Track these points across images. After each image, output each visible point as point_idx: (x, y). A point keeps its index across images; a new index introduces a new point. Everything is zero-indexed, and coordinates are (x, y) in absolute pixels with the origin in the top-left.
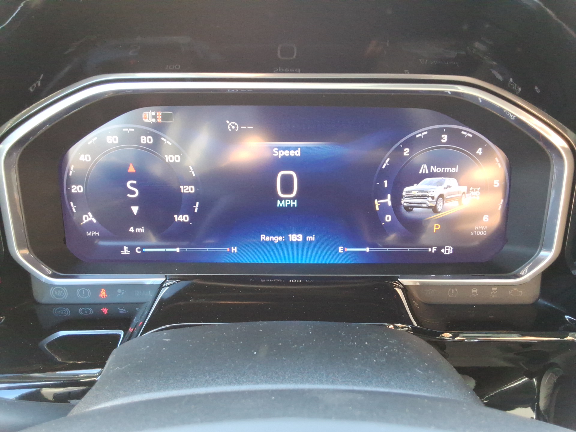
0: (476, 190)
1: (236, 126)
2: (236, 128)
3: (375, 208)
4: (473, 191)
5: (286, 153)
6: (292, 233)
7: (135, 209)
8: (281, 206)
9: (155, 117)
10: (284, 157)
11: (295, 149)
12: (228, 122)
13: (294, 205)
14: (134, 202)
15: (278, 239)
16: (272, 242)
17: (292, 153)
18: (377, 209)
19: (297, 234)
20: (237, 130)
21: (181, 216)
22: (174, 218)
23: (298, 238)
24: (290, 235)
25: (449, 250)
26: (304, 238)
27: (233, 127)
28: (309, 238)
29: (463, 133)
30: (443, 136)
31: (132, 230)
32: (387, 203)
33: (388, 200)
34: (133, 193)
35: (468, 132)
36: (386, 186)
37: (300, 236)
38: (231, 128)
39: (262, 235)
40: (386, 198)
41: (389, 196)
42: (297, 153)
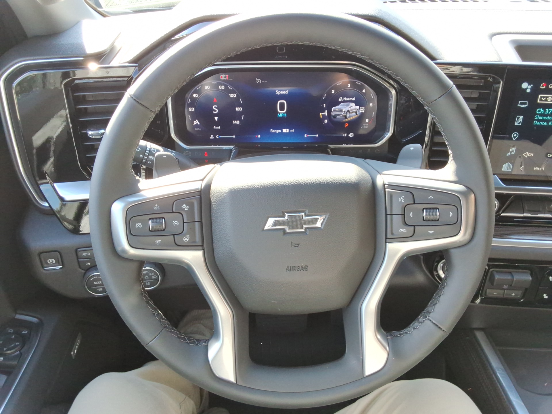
0: (363, 108)
1: (260, 81)
2: (260, 82)
3: (320, 117)
4: (361, 108)
5: (282, 92)
6: (284, 129)
7: (216, 118)
8: (279, 116)
9: (225, 77)
10: (281, 94)
11: (285, 90)
12: (256, 79)
13: (285, 116)
14: (216, 115)
15: (278, 131)
16: (275, 133)
17: (284, 92)
18: (321, 117)
19: (286, 129)
20: (260, 83)
21: (236, 121)
22: (233, 122)
23: (287, 131)
24: (283, 130)
25: (352, 135)
26: (290, 130)
27: (259, 81)
28: (292, 131)
29: (357, 83)
30: (348, 84)
31: (215, 127)
32: (325, 114)
33: (326, 113)
34: (216, 111)
35: (359, 83)
36: (325, 107)
37: (288, 130)
38: (258, 81)
39: (271, 130)
40: (325, 112)
41: (326, 111)
42: (286, 92)
